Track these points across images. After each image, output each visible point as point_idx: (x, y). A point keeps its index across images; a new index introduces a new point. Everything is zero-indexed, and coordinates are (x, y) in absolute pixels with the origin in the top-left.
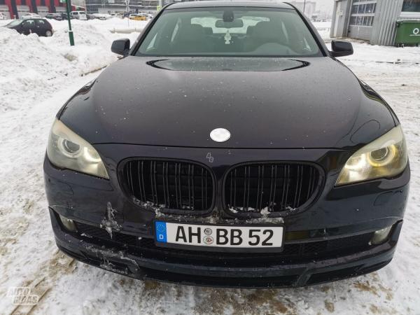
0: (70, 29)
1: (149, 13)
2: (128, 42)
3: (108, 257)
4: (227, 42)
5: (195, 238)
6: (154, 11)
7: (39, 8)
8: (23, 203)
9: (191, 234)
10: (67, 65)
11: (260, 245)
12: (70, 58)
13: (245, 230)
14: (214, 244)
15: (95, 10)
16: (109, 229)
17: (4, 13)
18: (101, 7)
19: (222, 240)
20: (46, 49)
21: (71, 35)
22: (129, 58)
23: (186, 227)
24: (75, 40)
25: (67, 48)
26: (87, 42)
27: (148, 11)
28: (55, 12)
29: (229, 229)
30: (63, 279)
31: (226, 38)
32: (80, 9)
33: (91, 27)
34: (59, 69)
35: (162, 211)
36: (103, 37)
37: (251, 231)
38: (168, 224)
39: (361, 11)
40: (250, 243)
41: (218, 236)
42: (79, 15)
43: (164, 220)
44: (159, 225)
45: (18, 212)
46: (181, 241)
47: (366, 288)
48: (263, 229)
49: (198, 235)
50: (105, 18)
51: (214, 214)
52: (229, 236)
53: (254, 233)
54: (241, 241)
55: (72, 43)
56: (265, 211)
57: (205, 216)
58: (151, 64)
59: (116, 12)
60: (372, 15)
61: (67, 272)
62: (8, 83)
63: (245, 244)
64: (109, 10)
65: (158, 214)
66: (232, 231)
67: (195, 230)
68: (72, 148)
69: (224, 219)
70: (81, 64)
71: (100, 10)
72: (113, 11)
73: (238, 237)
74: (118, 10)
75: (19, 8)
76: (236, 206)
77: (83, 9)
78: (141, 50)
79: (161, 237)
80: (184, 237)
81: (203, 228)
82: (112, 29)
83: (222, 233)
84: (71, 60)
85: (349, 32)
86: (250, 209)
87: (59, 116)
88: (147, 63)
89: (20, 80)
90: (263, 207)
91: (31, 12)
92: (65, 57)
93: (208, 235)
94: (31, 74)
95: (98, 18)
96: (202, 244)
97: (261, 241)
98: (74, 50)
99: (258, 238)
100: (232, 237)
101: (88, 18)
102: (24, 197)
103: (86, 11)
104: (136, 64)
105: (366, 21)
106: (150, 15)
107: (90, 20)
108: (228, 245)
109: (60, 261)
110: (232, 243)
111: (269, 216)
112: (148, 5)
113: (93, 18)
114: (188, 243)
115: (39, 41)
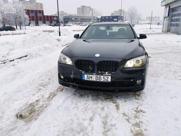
0: (59, 30)
1: (88, 23)
2: (79, 35)
3: (71, 84)
4: (108, 35)
5: (91, 78)
6: (90, 22)
7: (46, 22)
8: (48, 78)
9: (90, 77)
10: (58, 43)
11: (105, 81)
12: (59, 40)
13: (102, 77)
14: (95, 80)
15: (67, 22)
16: (72, 77)
17: (34, 24)
18: (69, 21)
19: (97, 79)
20: (51, 37)
21: (60, 32)
22: (79, 39)
23: (89, 75)
24: (61, 34)
25: (58, 37)
26: (65, 35)
27: (87, 22)
28: (52, 23)
29: (98, 76)
30: (59, 94)
31: (107, 33)
32: (61, 22)
33: (66, 29)
34: (55, 44)
35: (84, 72)
36: (70, 33)
37: (103, 77)
38: (85, 75)
39: (175, 21)
40: (103, 80)
41: (96, 78)
42: (61, 24)
43: (84, 74)
44: (83, 75)
45: (47, 80)
46: (88, 79)
47: (137, 99)
48: (106, 76)
49: (92, 77)
50: (70, 26)
51: (95, 73)
52: (98, 78)
53: (104, 78)
54: (101, 79)
55: (60, 35)
56: (107, 73)
57: (93, 73)
58: (84, 41)
59: (75, 23)
60: (179, 23)
61: (60, 92)
62: (40, 48)
63: (102, 80)
64: (72, 22)
65: (83, 73)
66: (99, 77)
67: (91, 77)
68: (65, 59)
69: (98, 74)
70: (62, 42)
71: (69, 22)
72: (74, 23)
73: (101, 78)
74: (76, 22)
75: (39, 22)
76: (100, 71)
77: (63, 22)
78: (82, 37)
79: (83, 78)
80: (88, 78)
81: (93, 76)
82: (73, 30)
83: (97, 77)
84: (59, 41)
85: (170, 30)
86: (104, 72)
87: (62, 52)
88: (83, 40)
89: (43, 47)
90: (106, 72)
91: (43, 23)
92: (57, 40)
93: (94, 78)
94: (47, 45)
95: (68, 25)
96: (92, 80)
97: (106, 80)
98: (60, 38)
99: (105, 79)
100: (99, 78)
101: (64, 25)
102: (48, 77)
103: (63, 23)
104: (80, 41)
105: (177, 25)
106: (88, 24)
107: (65, 26)
108: (98, 80)
109: (59, 90)
110: (99, 80)
111: (108, 74)
112: (87, 20)
113: (66, 25)
114: (89, 80)
115: (49, 34)
